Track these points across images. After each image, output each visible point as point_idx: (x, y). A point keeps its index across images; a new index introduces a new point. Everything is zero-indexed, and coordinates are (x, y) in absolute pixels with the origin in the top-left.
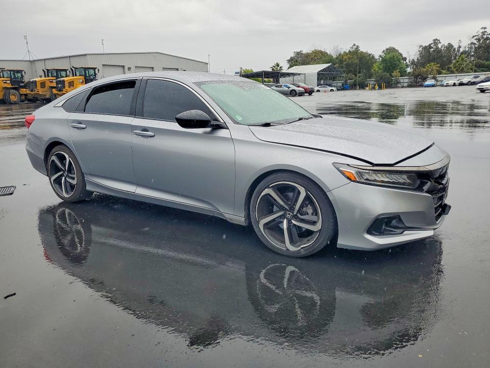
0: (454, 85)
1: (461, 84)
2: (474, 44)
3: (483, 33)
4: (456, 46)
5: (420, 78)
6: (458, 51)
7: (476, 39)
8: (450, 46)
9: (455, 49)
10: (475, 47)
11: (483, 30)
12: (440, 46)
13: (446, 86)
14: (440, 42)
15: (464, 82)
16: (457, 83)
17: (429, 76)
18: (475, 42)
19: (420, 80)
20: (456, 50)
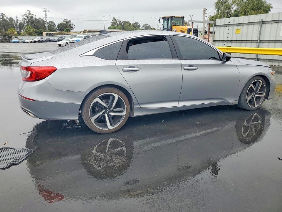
0: (31, 42)
1: (35, 42)
2: (26, 19)
3: (29, 14)
4: (15, 19)
5: (7, 37)
6: (17, 22)
7: (26, 17)
8: (11, 19)
9: (14, 21)
10: (27, 21)
11: (29, 12)
12: (5, 18)
13: (27, 43)
14: (5, 16)
15: (36, 40)
16: (33, 41)
17: (13, 36)
18: (26, 18)
19: (7, 38)
20: (16, 21)
